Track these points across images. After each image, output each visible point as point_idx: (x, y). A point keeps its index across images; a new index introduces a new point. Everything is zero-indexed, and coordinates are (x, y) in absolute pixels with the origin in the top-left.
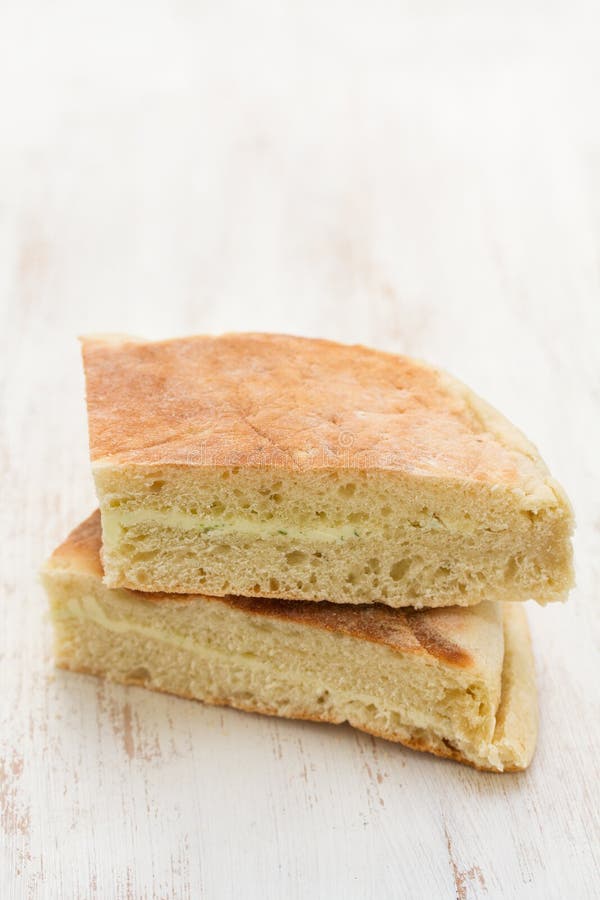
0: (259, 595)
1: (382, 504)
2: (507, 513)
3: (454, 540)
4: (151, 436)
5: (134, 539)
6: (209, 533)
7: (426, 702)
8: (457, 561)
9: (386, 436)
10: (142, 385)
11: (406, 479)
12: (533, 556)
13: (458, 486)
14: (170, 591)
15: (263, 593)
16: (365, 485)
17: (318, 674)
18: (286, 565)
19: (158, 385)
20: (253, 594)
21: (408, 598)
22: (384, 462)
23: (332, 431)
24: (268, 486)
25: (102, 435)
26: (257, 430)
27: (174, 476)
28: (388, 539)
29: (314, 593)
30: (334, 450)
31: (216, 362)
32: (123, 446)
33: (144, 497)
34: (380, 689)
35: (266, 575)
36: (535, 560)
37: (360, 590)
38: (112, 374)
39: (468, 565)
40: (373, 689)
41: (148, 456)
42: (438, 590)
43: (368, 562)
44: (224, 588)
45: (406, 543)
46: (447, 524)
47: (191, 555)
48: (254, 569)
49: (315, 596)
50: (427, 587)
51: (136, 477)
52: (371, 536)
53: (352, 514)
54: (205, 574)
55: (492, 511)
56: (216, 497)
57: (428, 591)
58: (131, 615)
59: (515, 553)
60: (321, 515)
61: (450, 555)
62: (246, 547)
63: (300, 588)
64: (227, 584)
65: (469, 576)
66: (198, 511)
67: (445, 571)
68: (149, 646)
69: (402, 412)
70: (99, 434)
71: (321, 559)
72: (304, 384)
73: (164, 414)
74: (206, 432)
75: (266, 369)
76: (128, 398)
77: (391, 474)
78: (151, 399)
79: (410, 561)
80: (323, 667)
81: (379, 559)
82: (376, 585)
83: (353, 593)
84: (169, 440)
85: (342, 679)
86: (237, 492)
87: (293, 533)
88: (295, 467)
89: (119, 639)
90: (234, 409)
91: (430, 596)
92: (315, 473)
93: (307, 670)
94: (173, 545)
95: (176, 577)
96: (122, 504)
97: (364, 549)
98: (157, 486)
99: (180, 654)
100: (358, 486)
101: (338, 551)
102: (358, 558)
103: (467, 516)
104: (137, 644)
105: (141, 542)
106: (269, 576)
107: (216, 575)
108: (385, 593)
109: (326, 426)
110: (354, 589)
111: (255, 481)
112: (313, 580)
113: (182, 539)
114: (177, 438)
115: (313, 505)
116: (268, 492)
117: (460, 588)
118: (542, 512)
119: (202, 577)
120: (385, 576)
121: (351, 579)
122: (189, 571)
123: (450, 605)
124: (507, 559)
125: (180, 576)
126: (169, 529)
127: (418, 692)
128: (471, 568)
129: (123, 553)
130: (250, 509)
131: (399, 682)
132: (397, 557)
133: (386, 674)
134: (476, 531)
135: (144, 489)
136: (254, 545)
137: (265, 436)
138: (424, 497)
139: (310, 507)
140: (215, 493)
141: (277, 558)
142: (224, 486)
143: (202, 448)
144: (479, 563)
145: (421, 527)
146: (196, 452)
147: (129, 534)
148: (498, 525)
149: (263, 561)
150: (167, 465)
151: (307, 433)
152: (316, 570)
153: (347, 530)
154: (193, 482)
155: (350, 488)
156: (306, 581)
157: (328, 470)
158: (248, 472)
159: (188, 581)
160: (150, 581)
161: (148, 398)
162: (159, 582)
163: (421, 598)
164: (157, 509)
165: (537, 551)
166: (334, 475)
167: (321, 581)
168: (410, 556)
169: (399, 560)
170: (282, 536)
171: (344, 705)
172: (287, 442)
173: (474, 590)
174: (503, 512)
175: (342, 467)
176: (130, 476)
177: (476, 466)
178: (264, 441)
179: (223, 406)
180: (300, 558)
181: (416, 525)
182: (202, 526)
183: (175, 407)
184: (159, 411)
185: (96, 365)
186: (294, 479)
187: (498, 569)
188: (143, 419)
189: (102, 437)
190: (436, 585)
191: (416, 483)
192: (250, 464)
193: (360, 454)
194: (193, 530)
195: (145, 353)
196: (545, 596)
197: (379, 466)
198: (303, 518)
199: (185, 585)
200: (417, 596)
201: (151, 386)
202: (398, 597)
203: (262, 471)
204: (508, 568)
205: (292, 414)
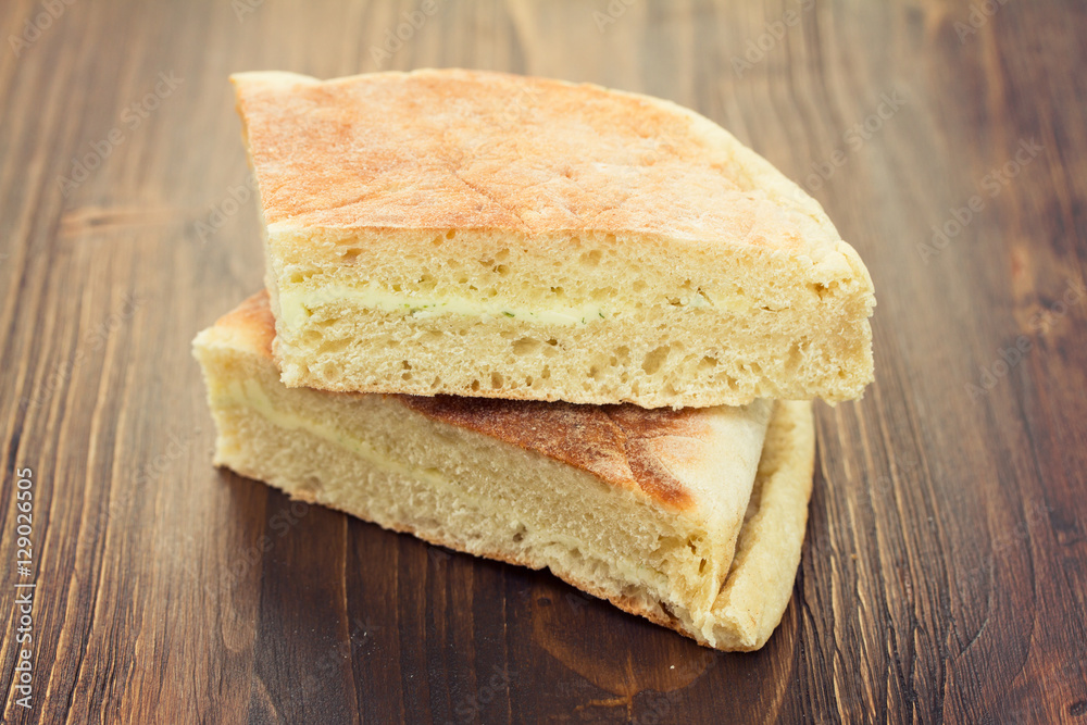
0: (478, 394)
1: (635, 276)
2: (790, 287)
3: (724, 321)
4: (339, 193)
5: (321, 324)
6: (415, 315)
7: (637, 551)
8: (725, 348)
9: (635, 192)
10: (322, 134)
11: (666, 244)
12: (822, 342)
13: (729, 253)
14: (366, 389)
15: (484, 392)
16: (613, 252)
17: (513, 503)
18: (512, 355)
19: (342, 132)
20: (470, 393)
21: (664, 396)
22: (636, 222)
23: (567, 186)
24: (491, 255)
25: (277, 194)
26: (472, 186)
27: (373, 242)
28: (641, 322)
29: (547, 391)
30: (573, 210)
31: (412, 105)
32: (307, 206)
33: (335, 269)
34: (584, 530)
35: (487, 368)
36: (823, 346)
37: (605, 386)
38: (282, 120)
39: (739, 353)
40: (577, 528)
41: (339, 218)
42: (702, 385)
43: (615, 351)
44: (433, 386)
45: (663, 326)
46: (714, 301)
47: (392, 343)
48: (473, 362)
49: (548, 395)
50: (688, 382)
51: (325, 244)
52: (620, 317)
53: (595, 290)
54: (410, 368)
55: (772, 284)
56: (425, 269)
57: (690, 387)
58: (300, 409)
59: (798, 337)
60: (556, 290)
61: (718, 341)
62: (463, 333)
63: (529, 385)
64: (438, 380)
65: (742, 368)
66: (403, 287)
67: (711, 361)
68: (320, 449)
69: (651, 164)
70: (273, 192)
71: (556, 348)
72: (525, 130)
73: (353, 168)
74: (409, 189)
75: (475, 113)
76: (305, 149)
77: (646, 238)
78: (334, 149)
79: (667, 349)
80: (519, 495)
81: (629, 346)
82: (624, 380)
83: (596, 391)
84: (362, 198)
85: (540, 511)
86: (451, 262)
87: (522, 313)
88: (525, 229)
89: (287, 438)
90: (441, 162)
91: (691, 393)
92: (551, 237)
93: (500, 497)
94: (370, 331)
95: (373, 373)
96: (306, 279)
97: (610, 334)
98: (352, 255)
99: (356, 463)
100: (605, 253)
101: (577, 337)
102: (603, 344)
103: (740, 291)
104: (307, 446)
105: (329, 328)
106: (491, 371)
107: (424, 370)
108: (635, 390)
109: (559, 181)
110: (597, 385)
111: (475, 248)
112: (546, 375)
113: (381, 323)
114: (372, 196)
115: (548, 278)
116: (491, 262)
117: (729, 383)
118: (834, 284)
119: (406, 371)
120: (635, 367)
121: (593, 373)
122: (390, 364)
123: (717, 404)
124: (789, 345)
125: (378, 370)
126: (366, 311)
127: (628, 537)
128: (744, 357)
129: (306, 342)
130: (469, 284)
131: (606, 522)
132: (650, 344)
133: (591, 511)
134: (751, 310)
135: (334, 260)
136: (473, 329)
137: (482, 192)
138: (688, 267)
139: (544, 282)
140: (424, 264)
141: (501, 347)
142: (435, 255)
143: (406, 208)
144: (753, 351)
145: (682, 306)
146: (400, 212)
147: (316, 317)
148: (776, 302)
149: (483, 350)
150: (364, 228)
151: (536, 189)
152: (550, 361)
153: (590, 309)
154: (396, 249)
155: (594, 256)
156: (537, 376)
157: (568, 233)
158: (466, 236)
159: (388, 378)
160: (341, 378)
161: (331, 148)
162: (352, 378)
163: (681, 396)
164: (350, 285)
165: (826, 335)
166: (575, 240)
167: (555, 376)
168: (667, 342)
169: (655, 348)
170: (508, 319)
171: (544, 545)
172: (512, 200)
173: (746, 385)
174: (785, 286)
175: (585, 228)
176: (317, 242)
177: (750, 228)
178: (483, 199)
179: (427, 158)
180: (528, 347)
181: (677, 303)
182: (407, 306)
183: (366, 159)
184: (346, 165)
185: (259, 110)
186: (524, 245)
187: (776, 357)
188: (327, 174)
189: (279, 195)
190: (700, 379)
191: (678, 249)
192: (469, 226)
193: (605, 213)
194: (396, 311)
195: (321, 97)
196: (835, 392)
197: (631, 228)
198: (534, 295)
199: (385, 381)
200: (675, 393)
201: (333, 134)
202: (652, 395)
203: (485, 236)
204: (789, 356)
205: (514, 166)
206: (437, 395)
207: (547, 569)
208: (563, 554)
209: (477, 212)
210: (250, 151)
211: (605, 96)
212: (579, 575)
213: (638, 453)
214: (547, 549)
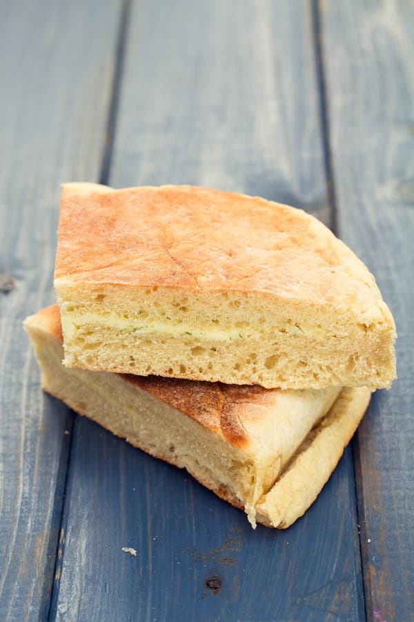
0: (172, 376)
1: (260, 316)
2: (348, 325)
3: (310, 342)
4: (99, 261)
5: (84, 334)
6: (136, 332)
8: (311, 357)
9: (265, 267)
10: (98, 224)
11: (276, 299)
12: (366, 356)
13: (312, 305)
14: (109, 370)
15: (175, 375)
16: (247, 302)
18: (191, 356)
19: (110, 224)
20: (168, 375)
21: (277, 382)
22: (260, 286)
23: (227, 262)
24: (178, 301)
25: (65, 260)
26: (174, 260)
27: (112, 291)
28: (263, 340)
29: (210, 376)
30: (227, 276)
31: (153, 208)
32: (79, 269)
33: (91, 305)
35: (177, 362)
36: (367, 359)
37: (244, 375)
38: (79, 215)
39: (320, 360)
41: (94, 277)
42: (298, 377)
43: (249, 356)
44: (147, 370)
45: (276, 344)
46: (305, 331)
47: (124, 346)
48: (169, 358)
49: (212, 379)
50: (290, 375)
51: (85, 291)
52: (251, 337)
53: (237, 322)
54: (134, 360)
55: (337, 323)
56: (141, 307)
57: (291, 377)
59: (353, 353)
60: (216, 322)
61: (307, 353)
62: (163, 342)
63: (201, 372)
64: (149, 367)
65: (321, 369)
66: (129, 316)
67: (305, 364)
69: (280, 249)
70: (63, 259)
71: (216, 353)
72: (213, 226)
73: (111, 246)
74: (139, 260)
75: (188, 214)
76: (87, 233)
77: (265, 295)
79: (279, 356)
81: (257, 354)
82: (254, 372)
83: (238, 377)
84: (111, 265)
86: (156, 304)
87: (196, 333)
88: (197, 288)
90: (161, 244)
91: (292, 381)
92: (211, 293)
94: (111, 339)
95: (113, 362)
96: (75, 309)
97: (246, 347)
98: (101, 298)
100: (242, 302)
101: (228, 347)
102: (242, 352)
103: (319, 326)
105: (89, 337)
106: (179, 363)
107: (142, 361)
108: (261, 378)
109: (224, 258)
110: (239, 374)
111: (169, 297)
112: (210, 367)
113: (117, 335)
114: (118, 263)
115: (210, 315)
116: (178, 305)
117: (314, 377)
118: (372, 325)
119: (132, 362)
120: (261, 365)
121: (237, 367)
122: (123, 358)
123: (307, 388)
124: (348, 357)
125: (116, 361)
126: (109, 328)
128: (322, 362)
129: (77, 344)
130: (166, 316)
132: (269, 353)
134: (325, 337)
135: (91, 300)
136: (169, 341)
137: (179, 264)
138: (289, 312)
139: (208, 317)
140: (141, 304)
141: (185, 351)
142: (147, 299)
143: (133, 272)
144: (327, 359)
145: (287, 333)
146: (129, 275)
147: (81, 331)
148: (341, 333)
149: (175, 352)
150: (106, 284)
151: (209, 263)
152: (212, 360)
153: (234, 333)
154: (125, 295)
155: (237, 303)
156: (205, 367)
157: (220, 291)
158: (164, 290)
159: (122, 365)
160: (96, 364)
161: (102, 233)
162: (102, 364)
163: (286, 382)
164: (100, 314)
165: (369, 353)
166: (225, 294)
167: (216, 368)
168: (278, 352)
169: (271, 355)
170: (188, 336)
171: (183, 456)
172: (194, 269)
173: (324, 378)
174: (345, 325)
175: (231, 289)
176: (81, 290)
177: (327, 291)
178: (178, 268)
179: (153, 241)
180: (201, 351)
181: (283, 331)
182: (132, 326)
183: (119, 240)
184: (108, 244)
185: (69, 208)
186: (197, 296)
187: (341, 364)
188: (96, 249)
189: (65, 262)
190: (297, 374)
191: (283, 302)
192: (165, 285)
193: (245, 280)
194: (125, 329)
195: (105, 200)
196: (374, 383)
197: (256, 290)
198: (203, 323)
199: (120, 367)
200: (284, 380)
201: (104, 224)
202: (270, 381)
203: (174, 290)
204: (348, 363)
205: (201, 248)
206: (149, 375)
207: (185, 469)
208: (191, 462)
209: (172, 276)
210: (58, 232)
211: (265, 205)
212: (199, 475)
213: (227, 412)
214: (184, 458)
